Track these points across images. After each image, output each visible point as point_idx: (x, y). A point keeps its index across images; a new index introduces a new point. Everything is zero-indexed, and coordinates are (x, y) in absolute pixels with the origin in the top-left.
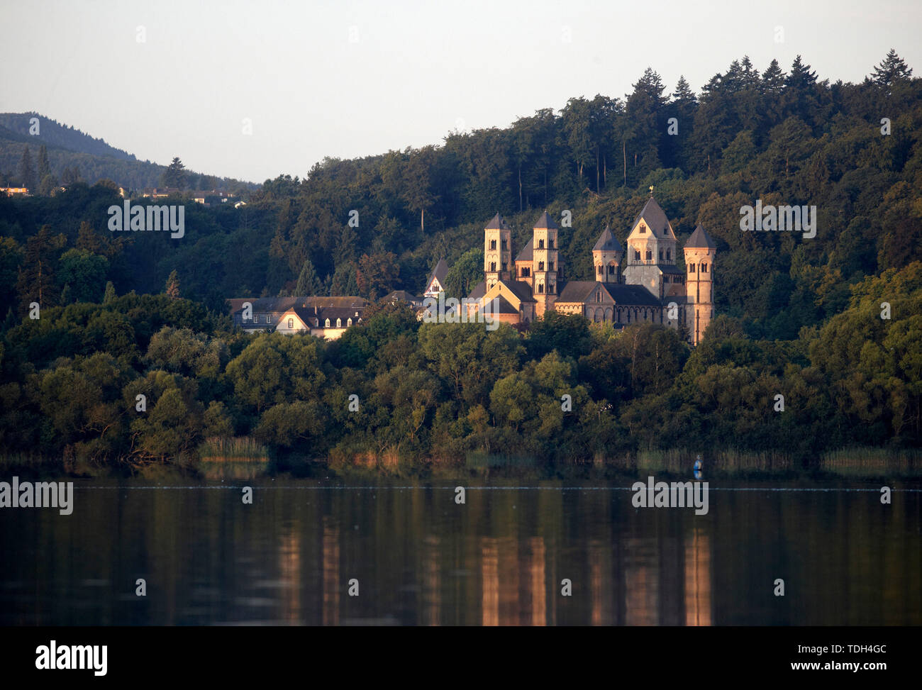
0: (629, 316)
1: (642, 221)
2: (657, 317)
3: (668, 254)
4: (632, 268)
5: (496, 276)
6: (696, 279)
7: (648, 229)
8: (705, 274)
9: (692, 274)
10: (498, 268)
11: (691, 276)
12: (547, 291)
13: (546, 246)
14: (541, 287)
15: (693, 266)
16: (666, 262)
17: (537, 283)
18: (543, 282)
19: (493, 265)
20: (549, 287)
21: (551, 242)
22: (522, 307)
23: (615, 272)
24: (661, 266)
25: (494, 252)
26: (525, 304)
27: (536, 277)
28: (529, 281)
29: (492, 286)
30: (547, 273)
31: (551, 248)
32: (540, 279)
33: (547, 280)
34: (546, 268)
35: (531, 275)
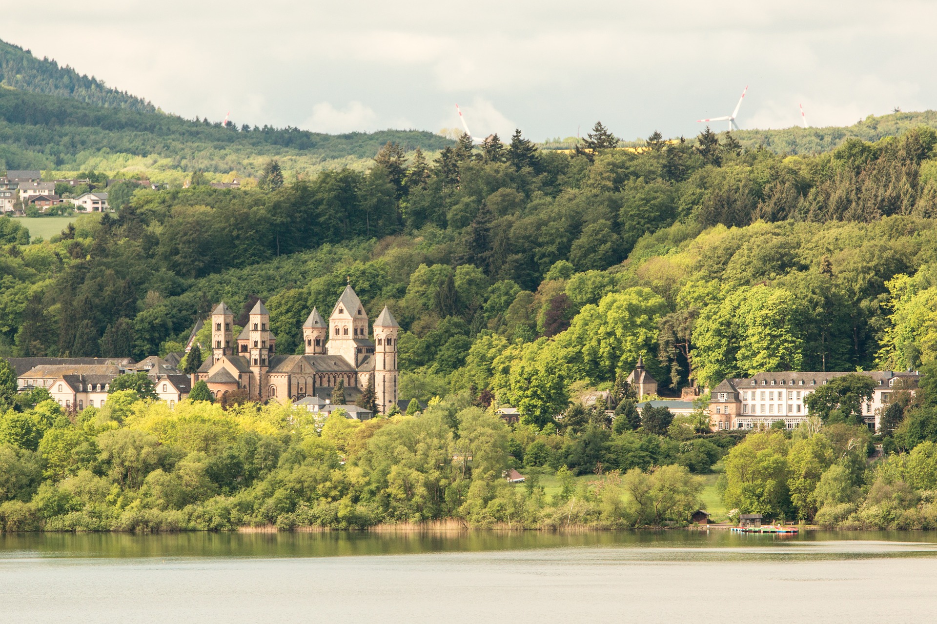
0: (329, 381)
1: (341, 304)
2: (353, 380)
3: (362, 330)
4: (333, 342)
5: (221, 352)
6: (383, 351)
7: (345, 311)
8: (389, 347)
9: (380, 346)
10: (223, 345)
11: (379, 349)
12: (260, 364)
13: (259, 328)
14: (256, 361)
15: (380, 340)
16: (360, 336)
17: (253, 357)
18: (257, 357)
19: (219, 343)
20: (263, 361)
21: (263, 325)
22: (240, 377)
23: (321, 344)
24: (355, 340)
25: (218, 333)
26: (243, 375)
27: (252, 353)
28: (247, 355)
29: (218, 359)
30: (261, 349)
31: (264, 330)
32: (255, 354)
33: (260, 355)
34: (259, 346)
35: (249, 350)
